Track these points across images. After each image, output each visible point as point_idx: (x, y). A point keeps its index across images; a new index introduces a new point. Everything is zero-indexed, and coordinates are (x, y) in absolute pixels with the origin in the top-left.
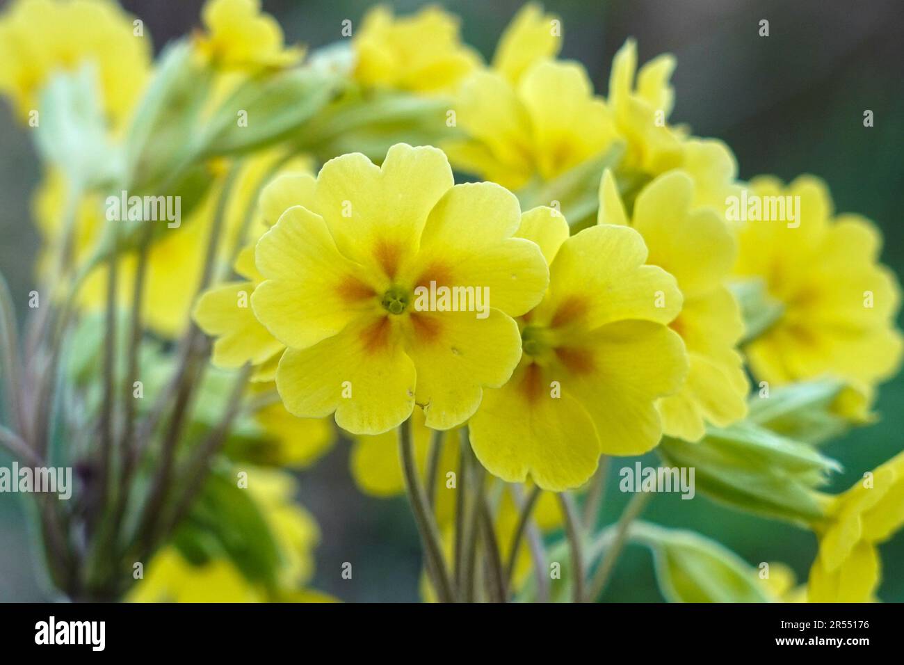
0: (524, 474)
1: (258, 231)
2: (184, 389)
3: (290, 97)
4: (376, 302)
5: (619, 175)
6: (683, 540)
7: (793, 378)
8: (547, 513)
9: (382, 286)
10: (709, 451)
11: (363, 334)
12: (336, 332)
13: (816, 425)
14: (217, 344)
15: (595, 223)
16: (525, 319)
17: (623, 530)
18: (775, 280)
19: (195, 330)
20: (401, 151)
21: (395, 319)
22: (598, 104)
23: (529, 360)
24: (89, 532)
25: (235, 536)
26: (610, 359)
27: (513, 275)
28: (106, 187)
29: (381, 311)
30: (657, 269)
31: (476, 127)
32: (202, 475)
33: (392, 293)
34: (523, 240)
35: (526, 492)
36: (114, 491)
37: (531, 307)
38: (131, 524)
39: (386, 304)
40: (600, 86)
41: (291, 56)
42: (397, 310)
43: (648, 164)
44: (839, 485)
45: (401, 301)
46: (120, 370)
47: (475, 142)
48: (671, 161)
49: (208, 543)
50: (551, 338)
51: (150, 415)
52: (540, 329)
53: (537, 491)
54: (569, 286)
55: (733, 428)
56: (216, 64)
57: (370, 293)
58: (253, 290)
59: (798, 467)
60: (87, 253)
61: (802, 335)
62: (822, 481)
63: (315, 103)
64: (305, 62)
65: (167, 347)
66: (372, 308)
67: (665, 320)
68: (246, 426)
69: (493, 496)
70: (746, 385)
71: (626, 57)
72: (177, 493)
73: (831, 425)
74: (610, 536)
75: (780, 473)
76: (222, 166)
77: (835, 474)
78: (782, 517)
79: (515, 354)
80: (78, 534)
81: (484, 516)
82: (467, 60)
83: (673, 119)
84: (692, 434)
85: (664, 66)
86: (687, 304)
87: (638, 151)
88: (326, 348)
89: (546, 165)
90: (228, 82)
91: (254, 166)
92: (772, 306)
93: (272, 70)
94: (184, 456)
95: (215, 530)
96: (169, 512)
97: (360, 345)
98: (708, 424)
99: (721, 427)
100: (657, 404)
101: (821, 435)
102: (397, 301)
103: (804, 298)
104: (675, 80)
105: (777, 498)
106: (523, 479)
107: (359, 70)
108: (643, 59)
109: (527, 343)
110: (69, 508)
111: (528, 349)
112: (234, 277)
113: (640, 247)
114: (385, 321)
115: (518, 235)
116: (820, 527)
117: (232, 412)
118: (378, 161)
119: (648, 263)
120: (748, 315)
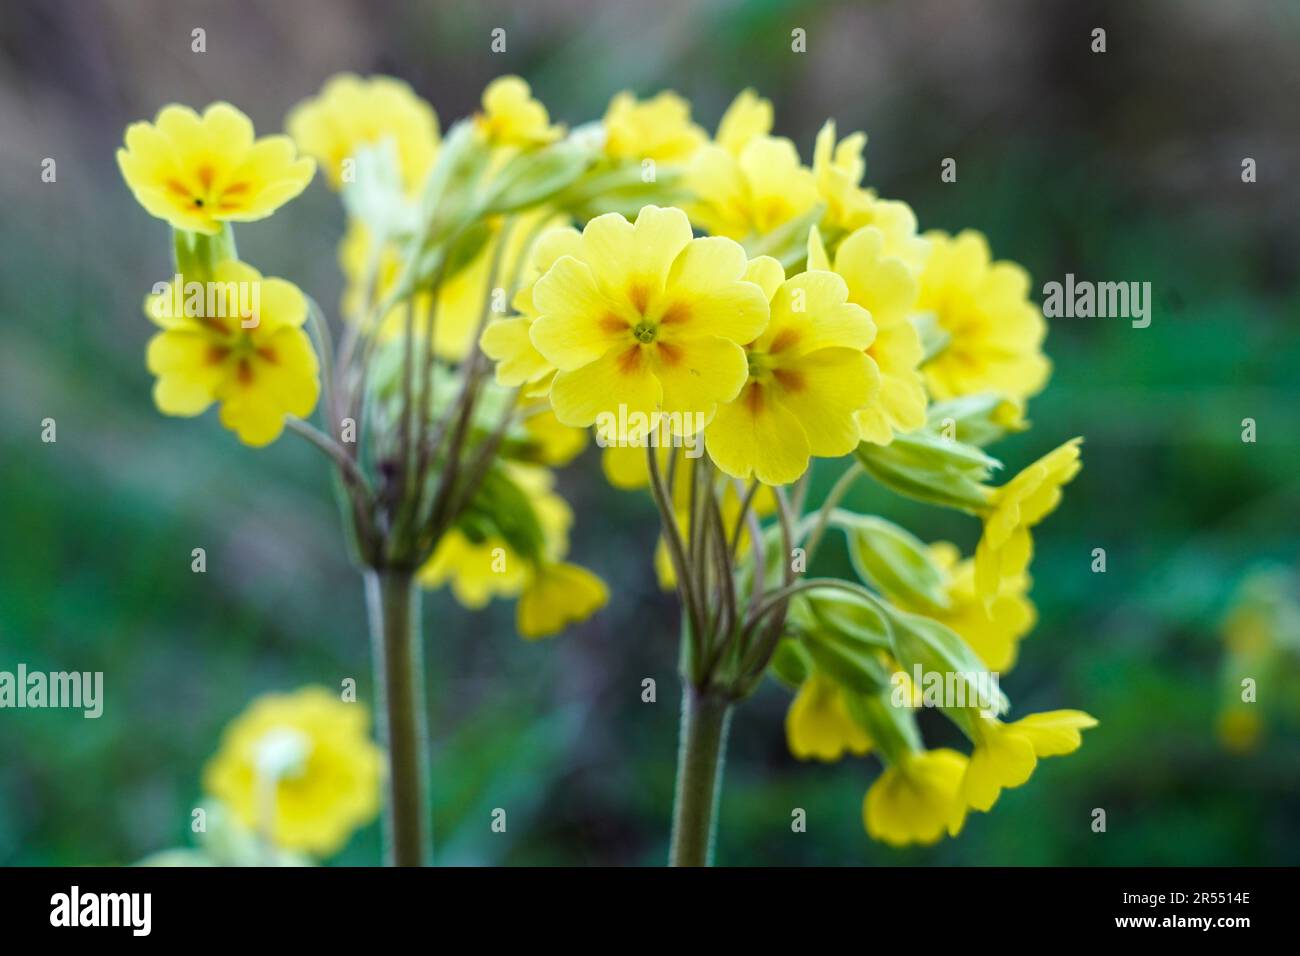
0: (749, 472)
1: (529, 274)
2: (467, 403)
3: (553, 167)
4: (630, 333)
5: (823, 230)
6: (871, 524)
7: (957, 394)
8: (763, 502)
9: (634, 320)
10: (897, 453)
11: (620, 359)
12: (597, 358)
13: (979, 432)
14: (499, 367)
15: (805, 270)
16: (749, 347)
17: (826, 514)
18: (944, 314)
19: (477, 352)
20: (649, 212)
21: (645, 347)
22: (804, 172)
23: (753, 380)
24: (392, 517)
25: (509, 520)
26: (816, 378)
27: (741, 311)
28: (403, 239)
29: (634, 341)
30: (856, 307)
31: (705, 192)
32: (483, 471)
33: (642, 326)
34: (747, 283)
35: (746, 486)
36: (411, 484)
37: (755, 337)
38: (426, 510)
39: (638, 335)
40: (806, 158)
41: (556, 132)
42: (646, 340)
43: (845, 220)
44: (999, 479)
45: (650, 332)
46: (417, 385)
47: (703, 204)
48: (863, 220)
49: (486, 526)
50: (770, 362)
51: (441, 423)
52: (760, 355)
53: (756, 484)
54: (784, 322)
55: (917, 434)
56: (494, 140)
57: (626, 326)
58: (530, 324)
59: (967, 465)
60: (389, 292)
61: (965, 359)
62: (987, 476)
63: (573, 172)
64: (566, 137)
65: (453, 368)
66: (626, 339)
67: (862, 348)
68: (517, 432)
69: (720, 488)
70: (925, 400)
71: (826, 135)
72: (462, 485)
73: (992, 432)
74: (814, 521)
75: (952, 470)
76: (498, 222)
77: (996, 472)
78: (954, 506)
79: (744, 376)
80: (382, 519)
81: (713, 506)
82: (696, 136)
83: (864, 184)
84: (883, 440)
85: (856, 142)
86: (881, 335)
87: (837, 210)
88: (589, 371)
89: (761, 222)
90: (503, 155)
91: (524, 223)
92: (942, 335)
93: (539, 145)
94: (467, 456)
95: (492, 515)
96: (455, 501)
97: (617, 368)
98: (895, 431)
99: (906, 434)
100: (855, 415)
101: (984, 440)
102: (644, 333)
103: (967, 329)
104: (867, 153)
105: (950, 490)
106: (748, 476)
107: (610, 144)
108: (841, 136)
109: (753, 365)
110: (375, 498)
111: (753, 371)
112: (512, 312)
113: (842, 289)
114: (637, 349)
115: (744, 279)
116: (984, 513)
117: (507, 419)
118: (632, 219)
119: (848, 302)
120: (926, 343)
